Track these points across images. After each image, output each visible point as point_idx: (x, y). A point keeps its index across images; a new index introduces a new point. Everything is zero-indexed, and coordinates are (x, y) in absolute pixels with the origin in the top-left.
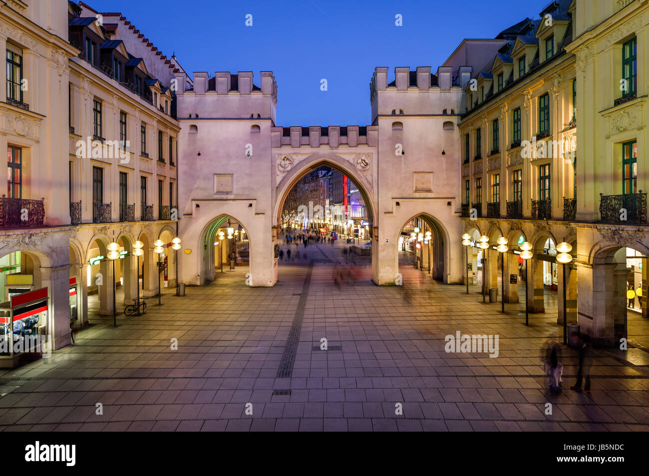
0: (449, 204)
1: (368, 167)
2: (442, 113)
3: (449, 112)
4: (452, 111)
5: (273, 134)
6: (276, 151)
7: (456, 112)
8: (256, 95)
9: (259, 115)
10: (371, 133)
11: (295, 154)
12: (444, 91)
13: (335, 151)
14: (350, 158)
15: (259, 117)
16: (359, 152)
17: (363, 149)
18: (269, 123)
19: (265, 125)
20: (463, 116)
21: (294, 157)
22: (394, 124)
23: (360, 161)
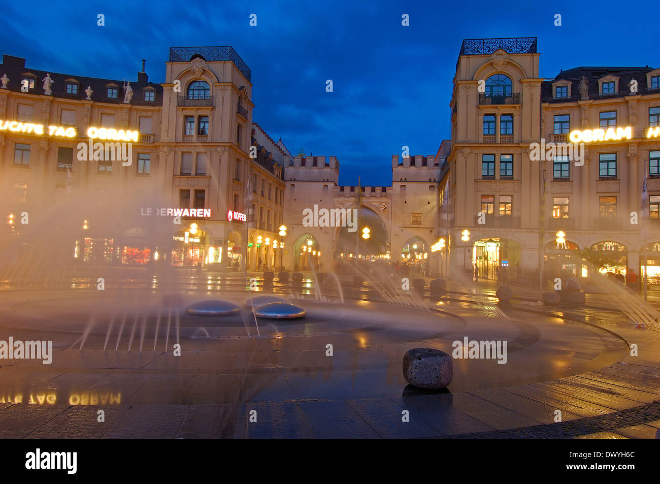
0: (431, 231)
1: (386, 209)
2: (428, 181)
3: (432, 180)
4: (434, 180)
5: (335, 190)
6: (336, 199)
7: (437, 180)
8: (327, 169)
9: (328, 180)
10: (388, 191)
11: (346, 201)
12: (430, 168)
13: (368, 200)
14: (376, 204)
15: (328, 181)
16: (381, 201)
17: (384, 200)
18: (333, 184)
19: (331, 185)
20: (439, 182)
21: (346, 203)
22: (401, 186)
23: (382, 206)
